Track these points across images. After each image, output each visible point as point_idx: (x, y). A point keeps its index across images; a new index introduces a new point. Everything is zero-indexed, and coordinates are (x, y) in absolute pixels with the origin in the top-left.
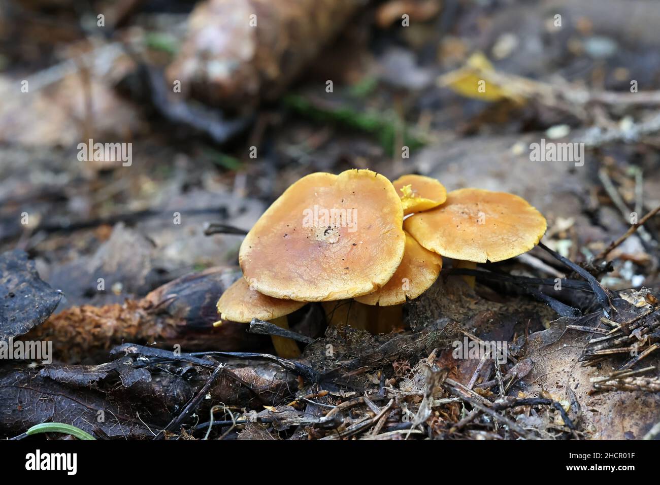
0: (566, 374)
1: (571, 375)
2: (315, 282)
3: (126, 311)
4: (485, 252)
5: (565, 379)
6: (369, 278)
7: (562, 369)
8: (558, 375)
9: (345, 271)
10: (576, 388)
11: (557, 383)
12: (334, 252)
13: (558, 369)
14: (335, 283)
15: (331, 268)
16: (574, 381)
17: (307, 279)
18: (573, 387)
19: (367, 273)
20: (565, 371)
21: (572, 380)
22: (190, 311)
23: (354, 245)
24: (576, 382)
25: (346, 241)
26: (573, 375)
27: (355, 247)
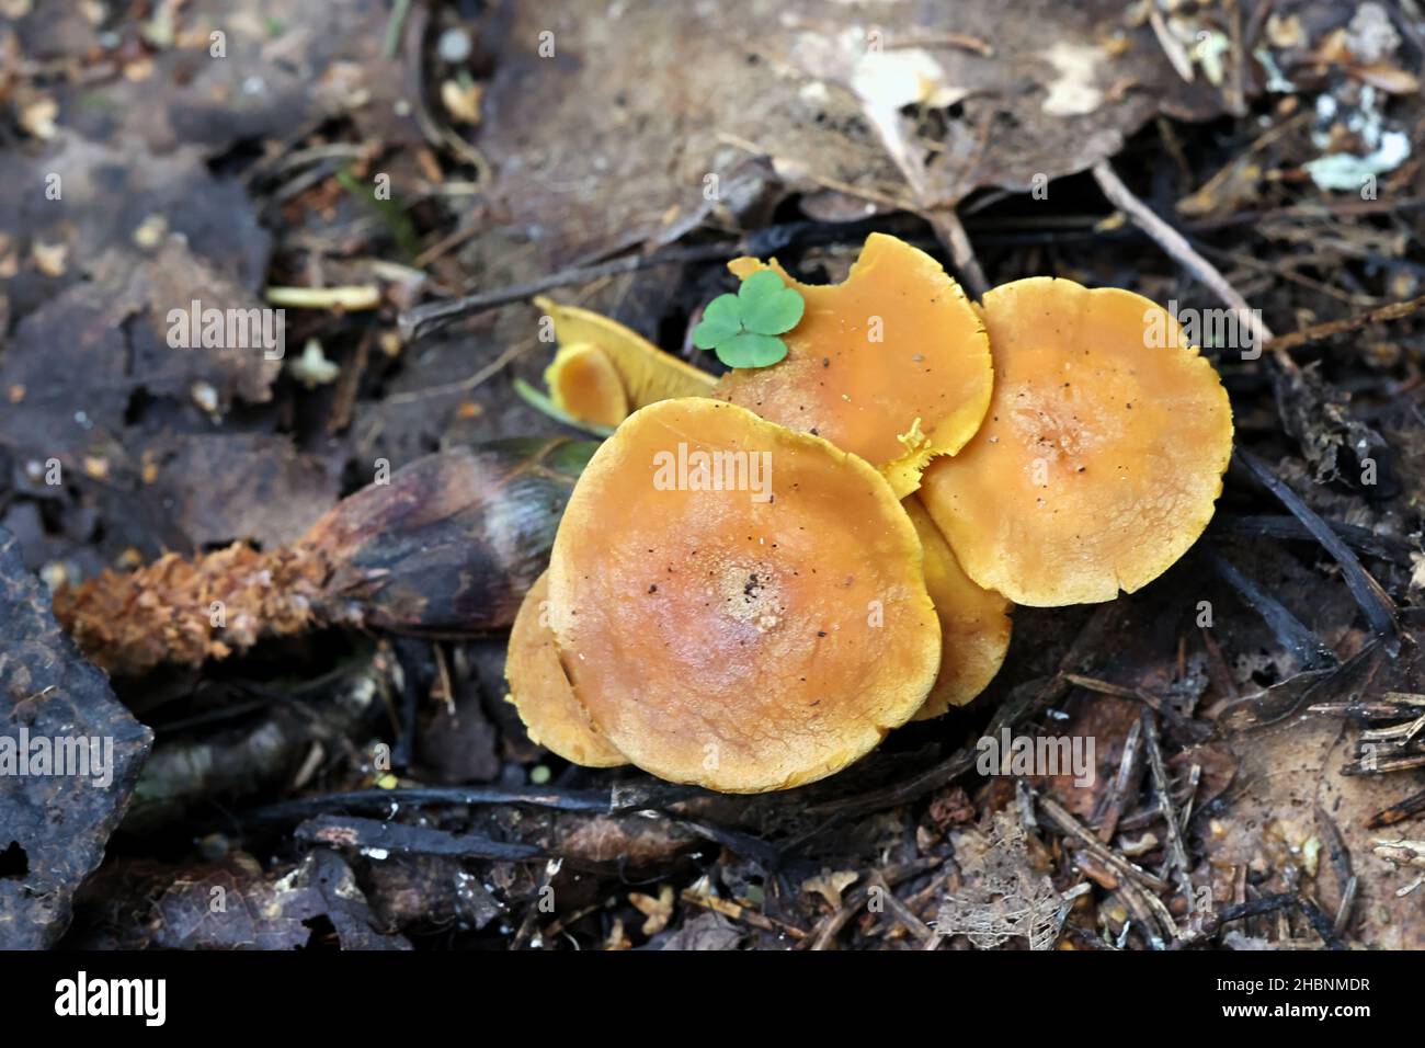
0: (1311, 776)
1: (1322, 778)
2: (750, 748)
3: (275, 593)
4: (1113, 575)
5: (1310, 784)
6: (870, 719)
7: (1301, 763)
8: (1294, 777)
9: (811, 711)
10: (1336, 807)
11: (1292, 795)
12: (780, 659)
13: (1294, 764)
14: (794, 745)
15: (779, 706)
16: (1329, 789)
17: (728, 737)
18: (1328, 807)
19: (860, 707)
20: (1309, 767)
21: (1324, 787)
22: (428, 607)
23: (821, 634)
24: (1335, 793)
25: (801, 624)
26: (1327, 777)
27: (823, 640)
